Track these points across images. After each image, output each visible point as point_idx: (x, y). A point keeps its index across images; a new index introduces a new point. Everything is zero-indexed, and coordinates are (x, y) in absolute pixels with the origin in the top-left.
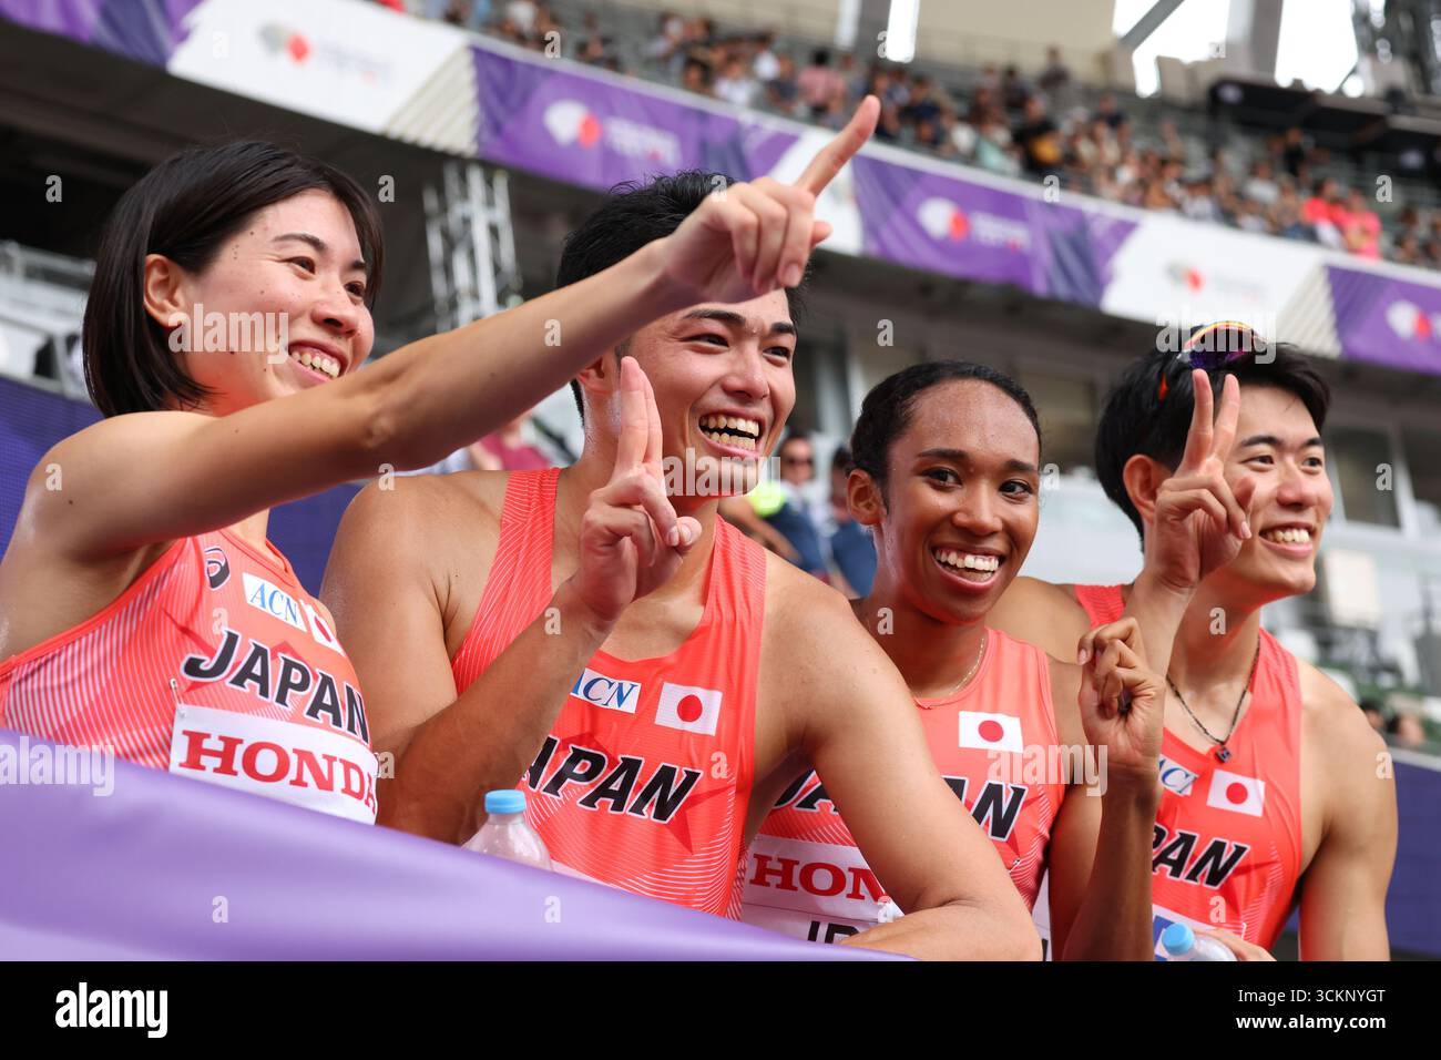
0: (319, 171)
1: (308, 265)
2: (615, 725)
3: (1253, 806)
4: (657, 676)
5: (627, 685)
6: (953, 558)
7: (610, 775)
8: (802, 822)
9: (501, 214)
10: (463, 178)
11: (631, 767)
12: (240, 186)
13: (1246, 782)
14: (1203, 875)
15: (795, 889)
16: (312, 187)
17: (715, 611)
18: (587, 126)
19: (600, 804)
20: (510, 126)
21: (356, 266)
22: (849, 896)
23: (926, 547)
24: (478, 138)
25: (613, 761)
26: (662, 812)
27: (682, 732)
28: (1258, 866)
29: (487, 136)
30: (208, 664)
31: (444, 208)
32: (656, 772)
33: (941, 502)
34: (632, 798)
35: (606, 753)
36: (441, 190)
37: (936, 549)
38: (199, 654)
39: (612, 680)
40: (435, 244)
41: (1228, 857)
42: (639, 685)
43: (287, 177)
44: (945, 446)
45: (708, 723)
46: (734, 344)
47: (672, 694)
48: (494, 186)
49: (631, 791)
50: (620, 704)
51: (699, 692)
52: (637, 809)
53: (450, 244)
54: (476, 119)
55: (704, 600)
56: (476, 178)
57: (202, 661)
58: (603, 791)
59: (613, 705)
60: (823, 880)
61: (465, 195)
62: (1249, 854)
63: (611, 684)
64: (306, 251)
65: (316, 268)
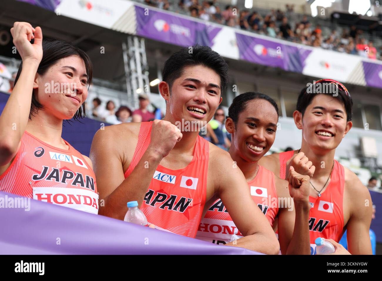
0: (76, 50)
1: (71, 74)
2: (169, 187)
3: (330, 210)
4: (180, 174)
5: (172, 176)
6: (251, 146)
7: (168, 200)
8: (210, 214)
9: (143, 50)
10: (133, 40)
11: (173, 198)
12: (55, 53)
13: (328, 203)
14: (318, 229)
15: (208, 231)
16: (74, 54)
17: (196, 157)
18: (165, 26)
19: (165, 208)
20: (145, 26)
21: (84, 75)
22: (223, 233)
23: (245, 142)
24: (136, 30)
25: (169, 196)
26: (182, 210)
27: (187, 189)
28: (332, 226)
29: (139, 29)
30: (39, 176)
31: (128, 48)
32: (180, 199)
33: (250, 131)
34: (174, 206)
35: (166, 194)
36: (127, 44)
37: (248, 143)
38: (36, 174)
39: (168, 175)
40: (125, 58)
41: (324, 224)
42: (176, 177)
43: (67, 51)
44: (254, 117)
45: (194, 186)
46: (198, 88)
47: (184, 179)
48: (141, 43)
49: (174, 204)
50: (170, 182)
51: (192, 178)
52: (175, 209)
53: (129, 58)
54: (136, 25)
55: (193, 155)
56: (136, 40)
57: (37, 175)
58: (166, 204)
59: (169, 182)
60: (216, 229)
61: (133, 45)
62: (329, 223)
63: (168, 176)
64: (71, 71)
65: (73, 75)
